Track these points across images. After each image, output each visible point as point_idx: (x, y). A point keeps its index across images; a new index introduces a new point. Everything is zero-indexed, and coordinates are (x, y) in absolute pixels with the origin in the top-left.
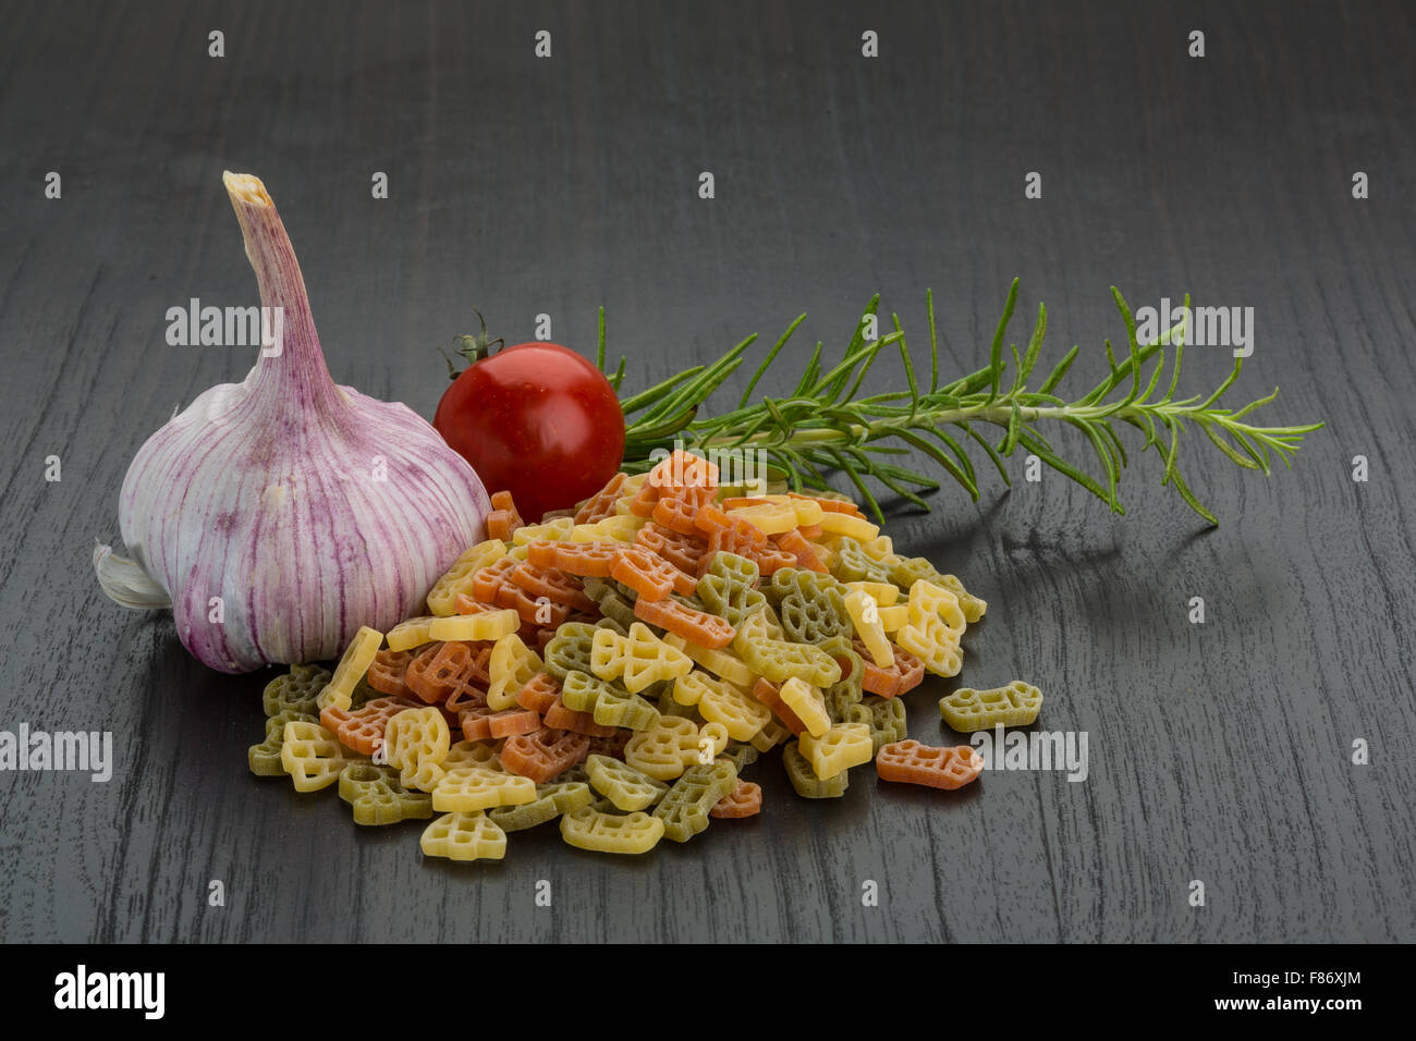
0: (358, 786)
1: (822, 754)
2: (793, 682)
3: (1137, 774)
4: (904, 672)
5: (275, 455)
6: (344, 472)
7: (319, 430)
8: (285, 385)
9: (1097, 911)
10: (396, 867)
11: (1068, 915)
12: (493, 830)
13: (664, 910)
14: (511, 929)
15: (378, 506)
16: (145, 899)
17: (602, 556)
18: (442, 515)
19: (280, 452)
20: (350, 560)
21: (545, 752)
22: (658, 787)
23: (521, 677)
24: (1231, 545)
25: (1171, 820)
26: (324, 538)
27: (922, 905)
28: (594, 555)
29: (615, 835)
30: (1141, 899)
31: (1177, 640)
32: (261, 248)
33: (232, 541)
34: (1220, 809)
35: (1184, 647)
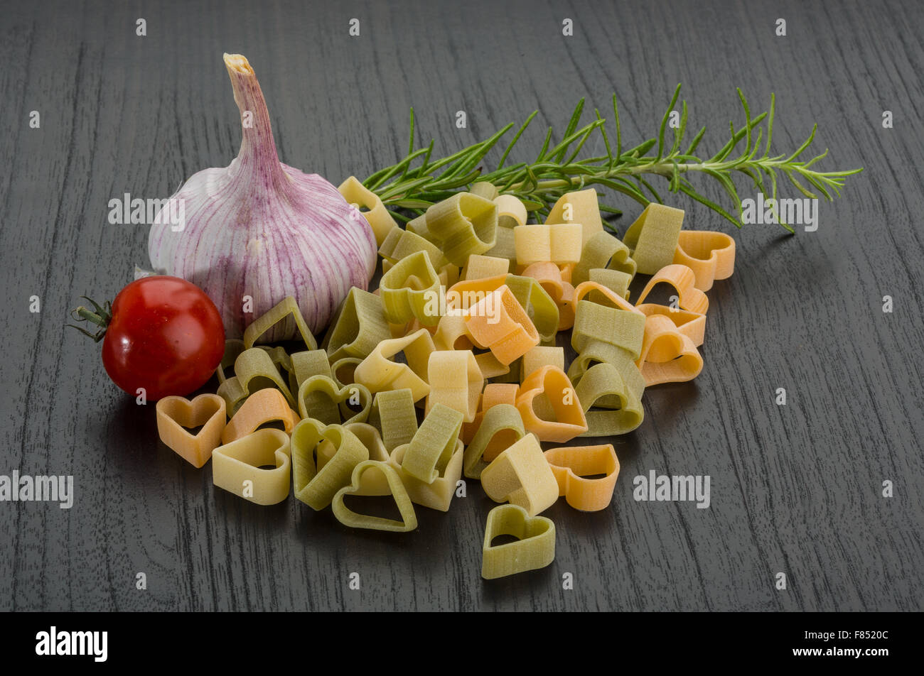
5: (252, 219)
6: (295, 228)
7: (277, 202)
8: (256, 175)
9: (769, 503)
11: (752, 507)
15: (316, 249)
16: (204, 511)
18: (352, 250)
19: (254, 217)
20: (302, 284)
25: (803, 439)
26: (286, 272)
30: (793, 493)
31: (788, 311)
32: (245, 98)
33: (229, 273)
34: (831, 431)
35: (793, 315)
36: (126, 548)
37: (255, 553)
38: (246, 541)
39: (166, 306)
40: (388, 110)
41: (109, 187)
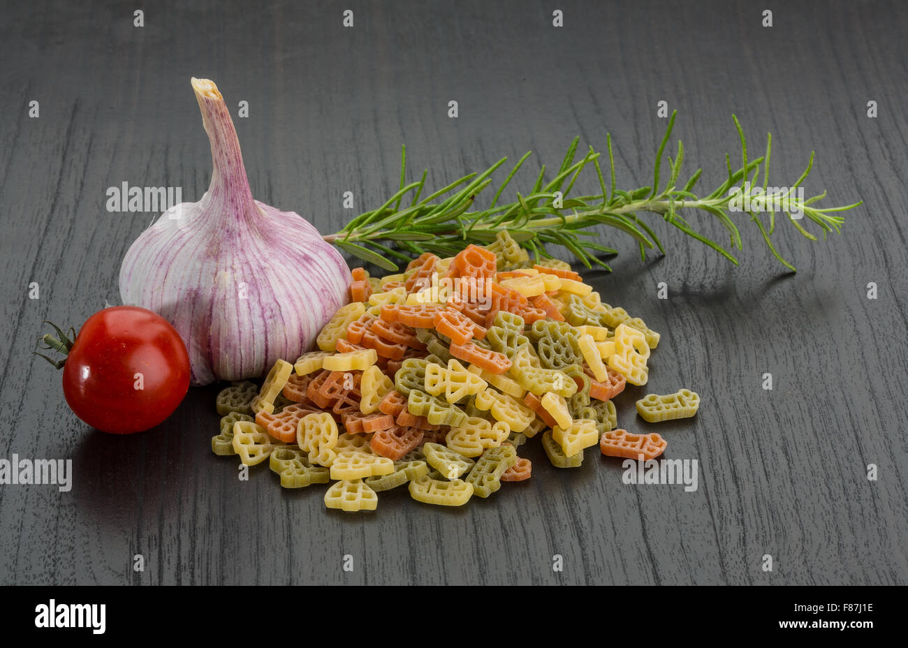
0: (283, 463)
1: (568, 441)
2: (549, 395)
3: (760, 450)
4: (613, 384)
5: (221, 252)
6: (265, 261)
7: (248, 235)
8: (227, 207)
9: (742, 540)
10: (310, 516)
11: (725, 544)
12: (368, 491)
13: (477, 542)
14: (385, 556)
15: (287, 283)
16: (158, 539)
17: (428, 315)
18: (325, 286)
19: (224, 250)
20: (271, 318)
21: (397, 441)
22: (468, 462)
23: (381, 393)
24: (808, 293)
25: (783, 480)
26: (254, 304)
27: (635, 538)
28: (422, 315)
29: (444, 494)
30: (768, 533)
31: (779, 359)
32: (214, 124)
33: (197, 307)
34: (813, 473)
35: (784, 363)
36: (74, 573)
37: (206, 580)
38: (198, 568)
39: (126, 333)
40: (383, 165)
41: (91, 233)
